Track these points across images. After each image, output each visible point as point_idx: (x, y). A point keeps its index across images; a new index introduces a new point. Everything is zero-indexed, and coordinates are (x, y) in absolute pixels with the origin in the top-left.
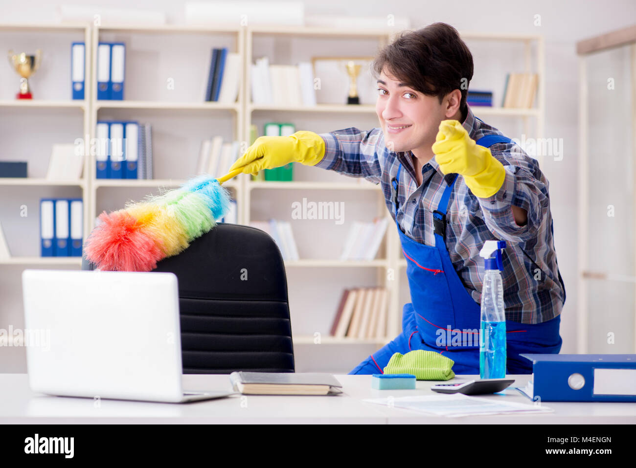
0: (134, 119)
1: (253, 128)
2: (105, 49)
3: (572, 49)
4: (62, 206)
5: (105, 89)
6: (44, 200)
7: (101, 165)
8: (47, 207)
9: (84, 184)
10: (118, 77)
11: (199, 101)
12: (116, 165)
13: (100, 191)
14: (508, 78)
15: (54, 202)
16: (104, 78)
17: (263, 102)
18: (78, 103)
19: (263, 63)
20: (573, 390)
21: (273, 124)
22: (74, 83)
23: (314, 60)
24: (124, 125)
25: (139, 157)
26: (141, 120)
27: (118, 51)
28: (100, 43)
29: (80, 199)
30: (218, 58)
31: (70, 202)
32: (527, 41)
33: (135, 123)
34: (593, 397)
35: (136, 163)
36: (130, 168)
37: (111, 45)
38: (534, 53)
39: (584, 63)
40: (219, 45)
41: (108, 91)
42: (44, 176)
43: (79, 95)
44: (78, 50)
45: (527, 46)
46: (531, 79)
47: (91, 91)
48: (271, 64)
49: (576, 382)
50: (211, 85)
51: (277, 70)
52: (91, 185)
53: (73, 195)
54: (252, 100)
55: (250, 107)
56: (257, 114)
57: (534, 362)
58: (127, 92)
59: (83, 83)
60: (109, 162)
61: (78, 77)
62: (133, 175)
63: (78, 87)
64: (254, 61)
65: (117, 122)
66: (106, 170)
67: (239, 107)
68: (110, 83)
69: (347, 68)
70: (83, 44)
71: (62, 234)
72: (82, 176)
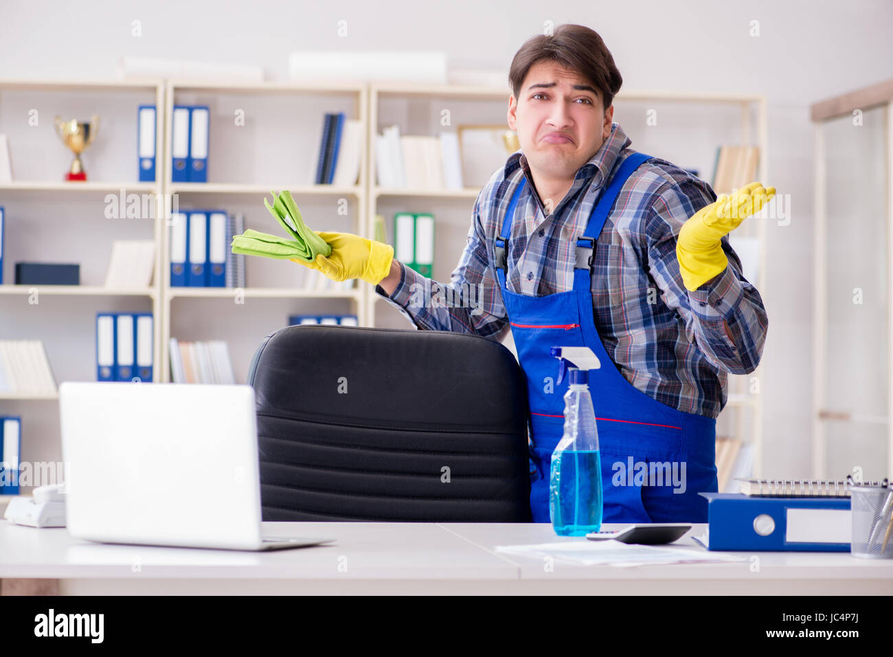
0: (221, 207)
1: (380, 219)
2: (182, 115)
3: (805, 115)
4: (125, 323)
5: (182, 167)
6: (100, 315)
7: (177, 268)
8: (106, 324)
9: (154, 293)
10: (199, 152)
11: (307, 183)
12: (196, 268)
13: (176, 303)
14: (719, 152)
15: (115, 318)
16: (181, 152)
17: (392, 184)
18: (147, 186)
19: (392, 133)
20: (761, 536)
21: (406, 214)
22: (141, 160)
23: (460, 129)
24: (208, 215)
25: (226, 257)
26: (231, 209)
27: (200, 117)
28: (176, 107)
29: (150, 314)
30: (333, 125)
31: (135, 318)
32: (744, 103)
33: (223, 212)
34: (785, 545)
35: (223, 265)
36: (216, 272)
37: (191, 110)
38: (753, 119)
39: (820, 132)
40: (334, 109)
41: (187, 170)
42: (102, 283)
43: (148, 175)
44: (147, 116)
45: (745, 109)
46: (750, 153)
47: (164, 170)
48: (402, 134)
49: (764, 525)
50: (322, 162)
51: (410, 142)
52: (164, 295)
53: (139, 307)
54: (377, 183)
55: (375, 192)
56: (384, 201)
57: (710, 501)
58: (212, 171)
59: (153, 160)
60: (187, 264)
61: (147, 151)
62: (220, 282)
63: (147, 165)
64: (380, 131)
65: (198, 212)
66: (183, 275)
67: (360, 191)
68: (189, 160)
69: (505, 139)
70: (154, 108)
71: (125, 359)
72: (151, 283)
